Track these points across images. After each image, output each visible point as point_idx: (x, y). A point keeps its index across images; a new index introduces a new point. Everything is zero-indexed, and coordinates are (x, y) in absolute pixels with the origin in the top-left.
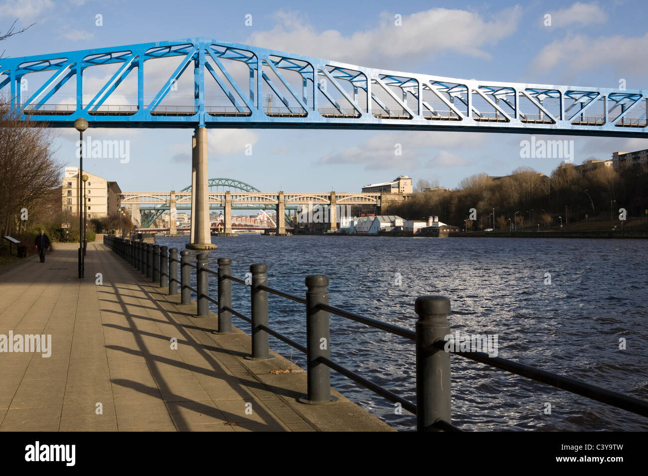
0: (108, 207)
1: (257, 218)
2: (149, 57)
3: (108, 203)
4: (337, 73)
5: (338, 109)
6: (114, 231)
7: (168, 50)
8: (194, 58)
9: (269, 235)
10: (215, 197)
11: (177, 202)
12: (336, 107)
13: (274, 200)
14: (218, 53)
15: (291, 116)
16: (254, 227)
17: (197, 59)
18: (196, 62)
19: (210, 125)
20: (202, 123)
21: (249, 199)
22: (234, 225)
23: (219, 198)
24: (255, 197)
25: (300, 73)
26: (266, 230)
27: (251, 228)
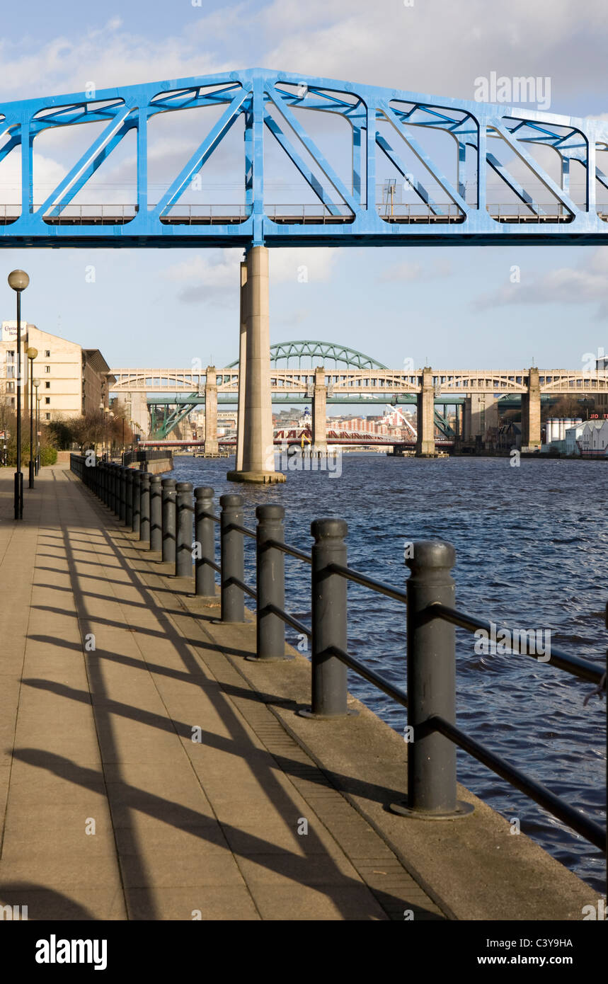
0: (83, 399)
1: (382, 422)
2: (157, 109)
3: (83, 391)
4: (526, 132)
5: (528, 206)
6: (94, 446)
7: (193, 94)
8: (243, 110)
9: (403, 455)
10: (294, 380)
11: (220, 389)
12: (525, 202)
13: (412, 385)
14: (290, 97)
15: (432, 221)
16: (372, 440)
17: (248, 110)
18: (249, 116)
19: (272, 241)
20: (258, 238)
21: (363, 382)
22: (332, 435)
23: (302, 382)
24: (374, 379)
25: (453, 134)
26: (396, 446)
27: (367, 442)
